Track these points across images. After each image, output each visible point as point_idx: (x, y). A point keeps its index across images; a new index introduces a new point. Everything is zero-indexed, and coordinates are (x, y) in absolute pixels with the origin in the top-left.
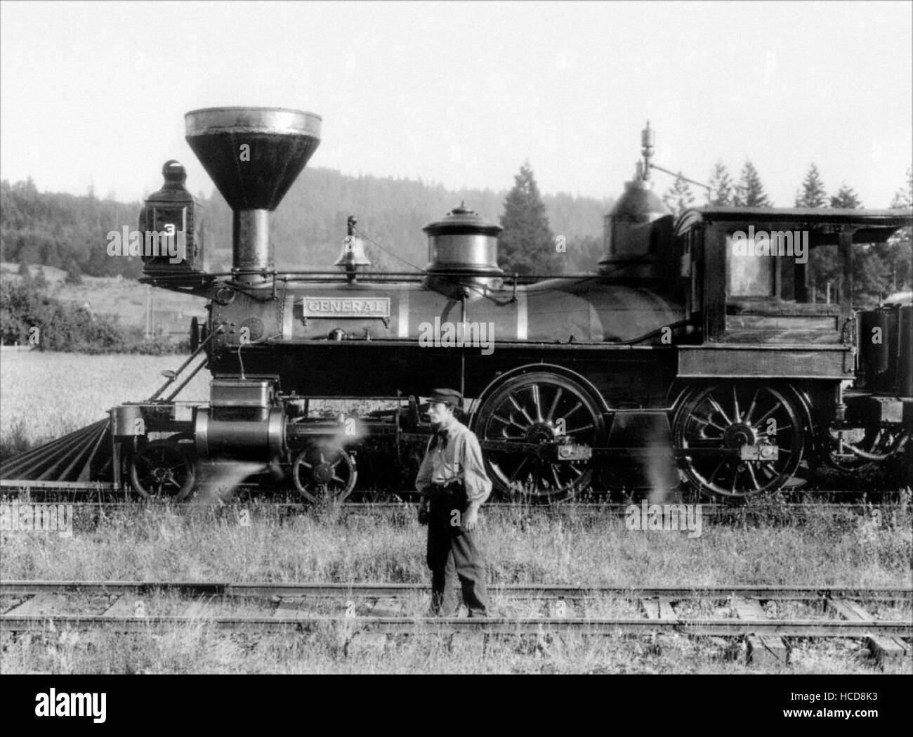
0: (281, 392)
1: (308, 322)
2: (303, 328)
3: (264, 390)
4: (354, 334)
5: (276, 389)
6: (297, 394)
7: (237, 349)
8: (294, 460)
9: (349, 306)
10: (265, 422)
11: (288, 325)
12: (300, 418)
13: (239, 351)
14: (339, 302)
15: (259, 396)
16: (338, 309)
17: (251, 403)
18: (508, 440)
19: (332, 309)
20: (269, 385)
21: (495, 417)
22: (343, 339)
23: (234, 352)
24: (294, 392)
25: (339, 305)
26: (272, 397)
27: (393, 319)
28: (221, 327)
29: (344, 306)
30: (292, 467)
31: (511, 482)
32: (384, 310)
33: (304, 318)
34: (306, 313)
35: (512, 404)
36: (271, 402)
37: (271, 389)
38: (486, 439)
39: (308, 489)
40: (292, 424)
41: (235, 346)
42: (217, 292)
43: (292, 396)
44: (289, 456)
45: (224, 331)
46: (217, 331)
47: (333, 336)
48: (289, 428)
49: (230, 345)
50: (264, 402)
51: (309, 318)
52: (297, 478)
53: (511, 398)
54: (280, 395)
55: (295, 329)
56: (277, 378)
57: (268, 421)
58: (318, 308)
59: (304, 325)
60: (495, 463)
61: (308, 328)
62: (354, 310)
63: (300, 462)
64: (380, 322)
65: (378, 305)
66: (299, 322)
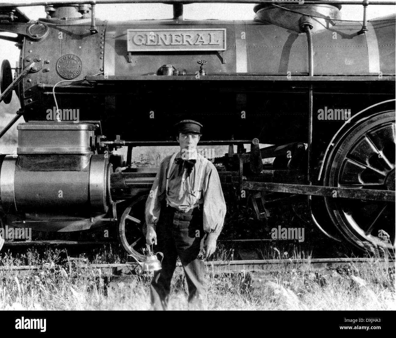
0: (103, 137)
1: (133, 58)
2: (127, 65)
3: (83, 134)
4: (185, 70)
5: (97, 133)
6: (122, 139)
7: (50, 89)
8: (120, 214)
9: (178, 39)
10: (85, 171)
11: (110, 61)
12: (124, 168)
13: (54, 93)
14: (168, 34)
15: (77, 141)
16: (167, 43)
17: (67, 149)
18: (364, 187)
19: (160, 43)
20: (89, 129)
21: (349, 161)
22: (174, 74)
23: (48, 93)
24: (118, 137)
25: (168, 37)
26: (93, 142)
27: (229, 54)
28: (33, 65)
29: (174, 38)
30: (118, 223)
31: (366, 235)
32: (220, 42)
33: (127, 53)
34: (130, 48)
35: (369, 147)
36: (92, 148)
37: (92, 134)
38: (339, 186)
39: (136, 248)
40: (116, 173)
41: (49, 86)
42: (28, 27)
43: (116, 141)
44: (114, 211)
45: (36, 69)
46: (28, 68)
47: (162, 71)
48: (114, 179)
49: (44, 85)
50: (83, 147)
51: (134, 53)
52: (124, 235)
53: (367, 139)
54: (102, 140)
55: (118, 66)
56: (98, 124)
57: (88, 170)
58: (144, 42)
59: (129, 62)
60: (349, 214)
61: (133, 64)
62: (185, 43)
63: (127, 216)
64: (215, 57)
65: (212, 37)
66: (122, 58)
